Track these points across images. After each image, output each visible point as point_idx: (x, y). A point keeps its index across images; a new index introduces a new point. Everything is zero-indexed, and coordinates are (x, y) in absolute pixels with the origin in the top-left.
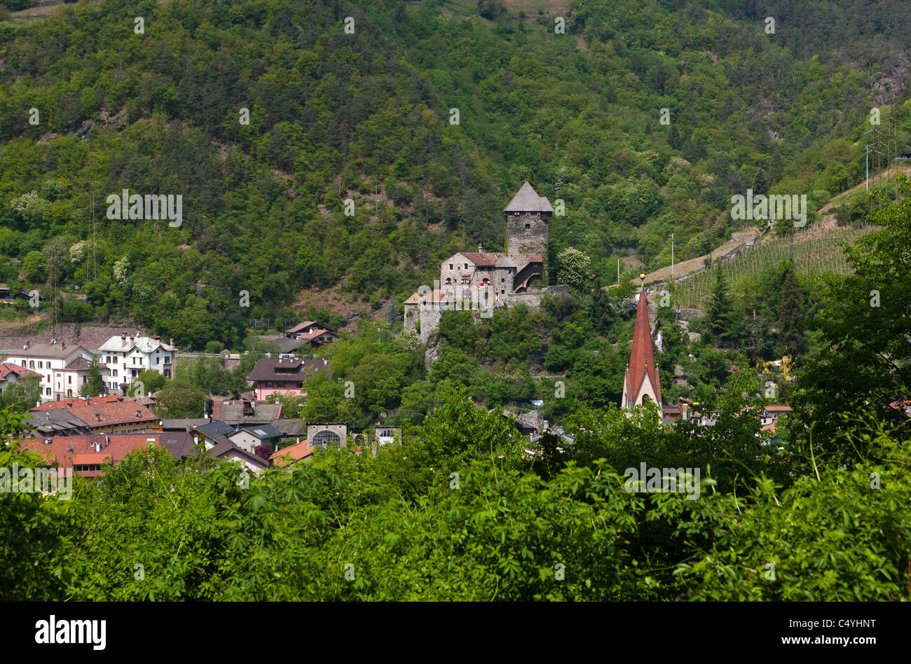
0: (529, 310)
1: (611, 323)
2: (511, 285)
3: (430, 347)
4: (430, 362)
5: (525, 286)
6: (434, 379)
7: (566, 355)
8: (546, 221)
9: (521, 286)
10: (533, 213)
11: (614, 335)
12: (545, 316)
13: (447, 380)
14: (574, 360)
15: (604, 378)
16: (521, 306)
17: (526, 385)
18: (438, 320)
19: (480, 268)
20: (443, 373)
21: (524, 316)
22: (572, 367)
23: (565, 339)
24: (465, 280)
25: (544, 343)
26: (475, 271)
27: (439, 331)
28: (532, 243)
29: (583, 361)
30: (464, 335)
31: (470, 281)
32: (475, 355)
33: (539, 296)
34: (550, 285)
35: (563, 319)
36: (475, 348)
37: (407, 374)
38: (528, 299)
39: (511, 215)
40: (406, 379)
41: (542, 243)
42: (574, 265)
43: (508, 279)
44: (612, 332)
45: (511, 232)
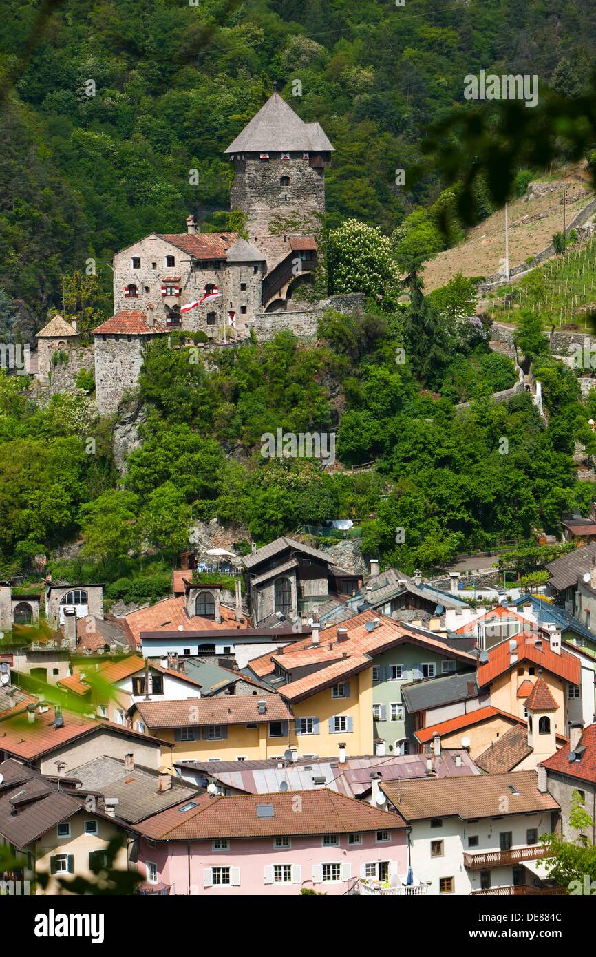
0: (299, 344)
1: (445, 365)
2: (258, 296)
3: (124, 424)
4: (125, 452)
5: (284, 297)
6: (140, 484)
7: (374, 429)
8: (319, 170)
9: (277, 297)
10: (296, 154)
11: (454, 388)
12: (328, 353)
13: (168, 489)
14: (394, 440)
15: (457, 472)
16: (283, 335)
17: (326, 491)
18: (136, 370)
19: (200, 264)
20: (158, 472)
21: (292, 355)
22: (390, 452)
23: (369, 398)
24: (171, 287)
25: (333, 408)
26: (189, 270)
27: (142, 392)
28: (293, 212)
29: (414, 440)
30: (192, 397)
31: (180, 290)
32: (214, 435)
33: (314, 317)
34: (330, 294)
35: (363, 359)
36: (213, 422)
37: (82, 477)
38: (292, 322)
39: (250, 158)
40: (82, 488)
41: (314, 213)
42: (365, 253)
43: (253, 284)
44: (450, 381)
45: (254, 193)
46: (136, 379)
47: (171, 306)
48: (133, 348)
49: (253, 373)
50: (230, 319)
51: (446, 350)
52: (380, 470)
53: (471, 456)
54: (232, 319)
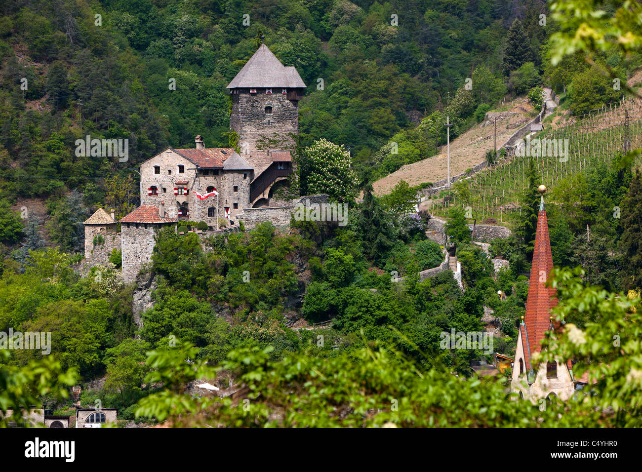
0: (276, 232)
1: (388, 248)
2: (247, 196)
3: (141, 290)
4: (141, 311)
5: (266, 196)
6: (151, 335)
7: (331, 296)
8: (295, 102)
9: (261, 196)
10: (277, 90)
12: (298, 239)
14: (346, 304)
16: (265, 225)
17: (288, 342)
18: (151, 250)
19: (203, 172)
20: (164, 327)
21: (270, 240)
22: (343, 313)
23: (329, 273)
24: (181, 188)
25: (301, 280)
26: (195, 176)
27: (154, 266)
28: (275, 133)
29: (359, 304)
30: (192, 270)
31: (188, 191)
32: (208, 299)
33: (288, 212)
34: (301, 195)
35: (325, 243)
36: (207, 289)
37: (109, 329)
38: (272, 216)
39: (242, 93)
40: (109, 337)
41: (290, 134)
42: (331, 165)
43: (243, 187)
44: (392, 261)
45: (245, 118)
46: (150, 256)
47: (181, 203)
48: (148, 233)
49: (239, 253)
50: (225, 212)
51: (389, 238)
52: (335, 327)
53: (403, 317)
54: (227, 212)
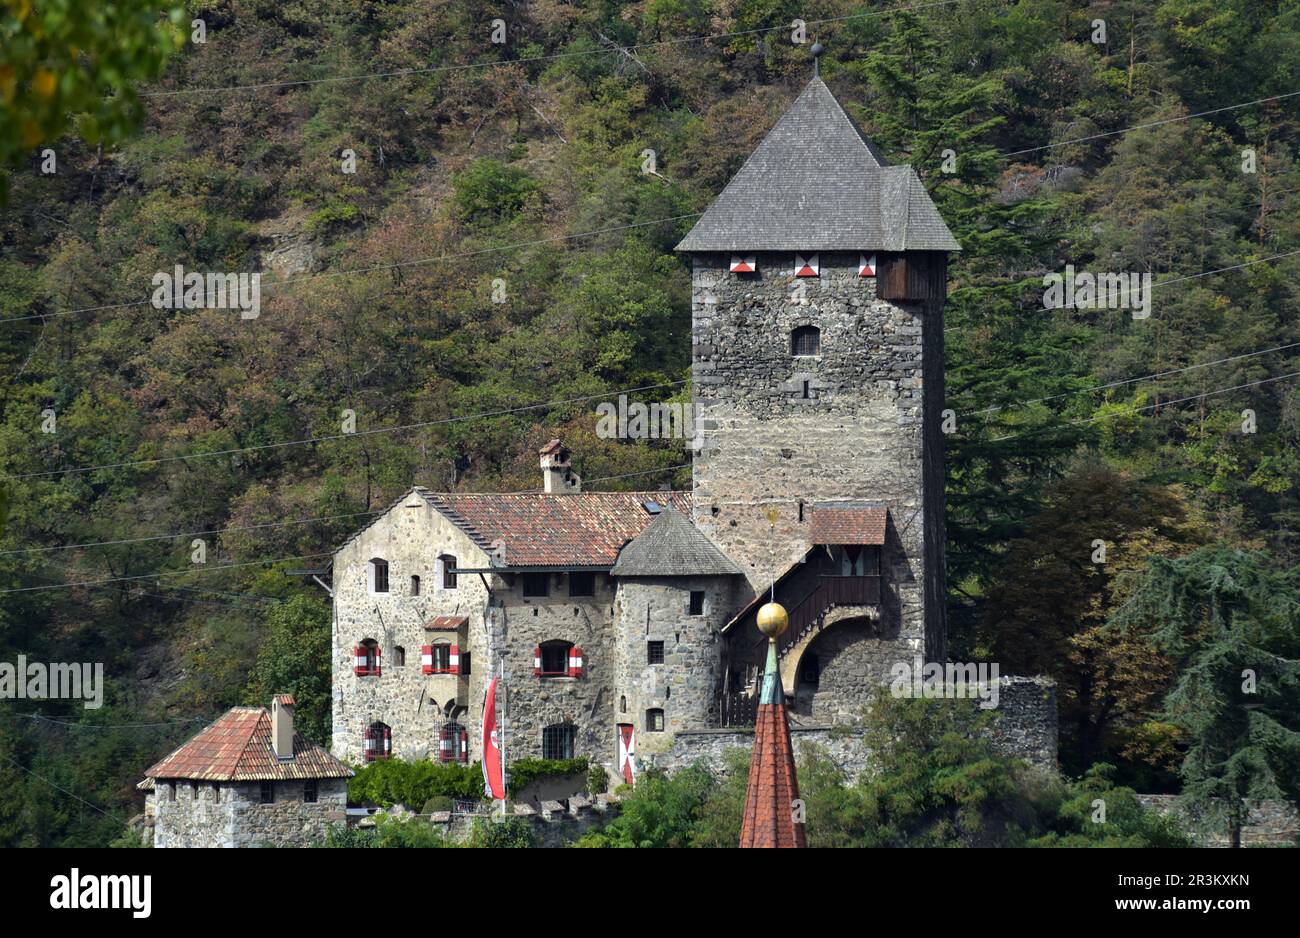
2: (704, 679)
8: (910, 306)
10: (837, 260)
24: (442, 648)
26: (486, 601)
31: (466, 657)
39: (702, 272)
43: (683, 643)
45: (712, 373)
47: (442, 702)
50: (622, 745)
54: (627, 745)
